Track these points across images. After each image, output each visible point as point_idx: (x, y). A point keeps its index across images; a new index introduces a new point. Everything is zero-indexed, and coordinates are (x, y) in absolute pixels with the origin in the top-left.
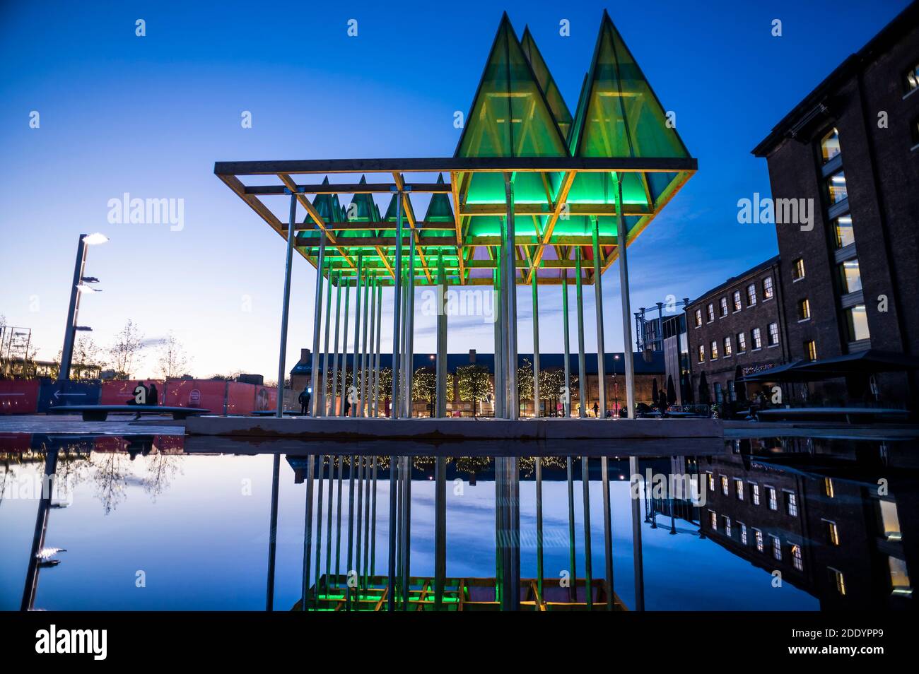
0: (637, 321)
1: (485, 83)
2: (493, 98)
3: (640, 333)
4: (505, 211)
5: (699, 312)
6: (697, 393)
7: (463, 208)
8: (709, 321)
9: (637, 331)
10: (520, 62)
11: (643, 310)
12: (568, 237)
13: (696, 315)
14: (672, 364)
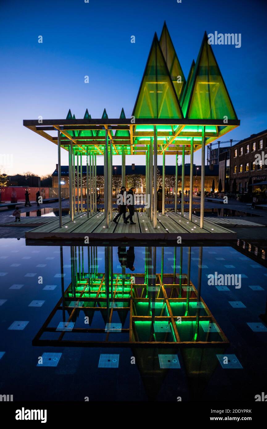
0: (208, 149)
1: (145, 76)
2: (149, 84)
3: (209, 155)
4: (153, 135)
5: (236, 151)
6: (231, 187)
7: (134, 134)
8: (240, 155)
9: (208, 154)
10: (163, 64)
11: (211, 144)
12: (180, 141)
13: (234, 152)
14: (222, 173)
